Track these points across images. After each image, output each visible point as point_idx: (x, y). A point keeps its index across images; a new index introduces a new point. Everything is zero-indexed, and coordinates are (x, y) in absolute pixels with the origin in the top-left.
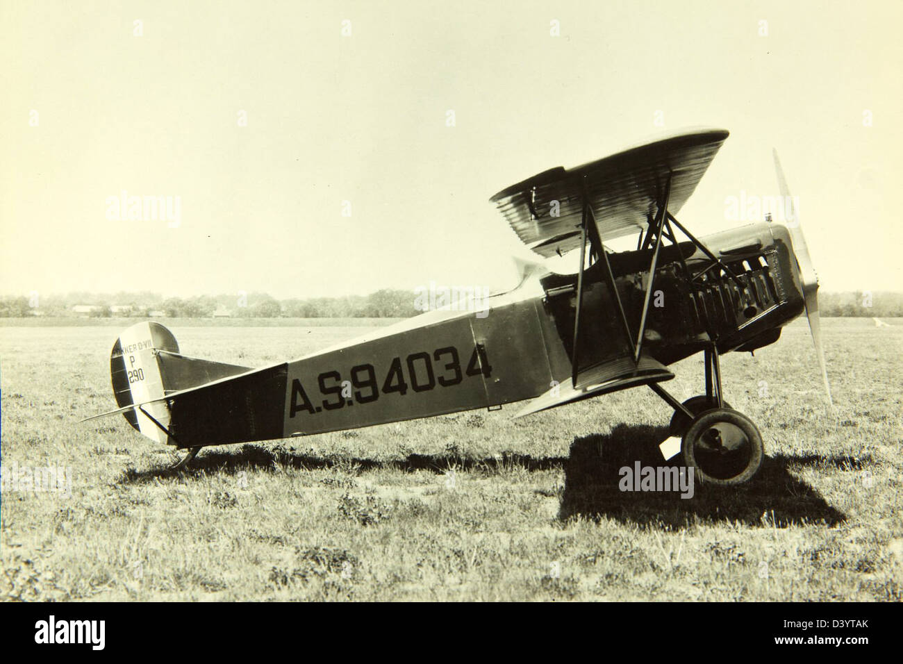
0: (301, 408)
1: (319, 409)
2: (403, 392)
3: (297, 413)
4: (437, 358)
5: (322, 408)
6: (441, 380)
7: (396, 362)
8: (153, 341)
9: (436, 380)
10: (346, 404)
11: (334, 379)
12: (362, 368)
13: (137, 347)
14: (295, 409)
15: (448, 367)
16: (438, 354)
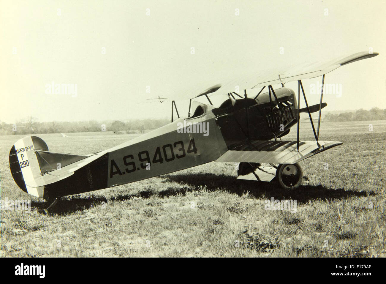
0: (115, 173)
1: (124, 173)
2: (162, 162)
3: (113, 176)
4: (175, 146)
5: (126, 172)
6: (177, 155)
7: (158, 149)
8: (34, 146)
9: (175, 156)
10: (137, 170)
11: (130, 158)
12: (143, 153)
13: (25, 150)
14: (112, 173)
15: (180, 150)
16: (175, 144)
